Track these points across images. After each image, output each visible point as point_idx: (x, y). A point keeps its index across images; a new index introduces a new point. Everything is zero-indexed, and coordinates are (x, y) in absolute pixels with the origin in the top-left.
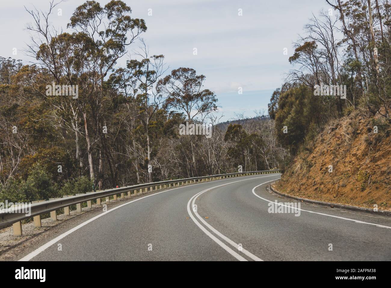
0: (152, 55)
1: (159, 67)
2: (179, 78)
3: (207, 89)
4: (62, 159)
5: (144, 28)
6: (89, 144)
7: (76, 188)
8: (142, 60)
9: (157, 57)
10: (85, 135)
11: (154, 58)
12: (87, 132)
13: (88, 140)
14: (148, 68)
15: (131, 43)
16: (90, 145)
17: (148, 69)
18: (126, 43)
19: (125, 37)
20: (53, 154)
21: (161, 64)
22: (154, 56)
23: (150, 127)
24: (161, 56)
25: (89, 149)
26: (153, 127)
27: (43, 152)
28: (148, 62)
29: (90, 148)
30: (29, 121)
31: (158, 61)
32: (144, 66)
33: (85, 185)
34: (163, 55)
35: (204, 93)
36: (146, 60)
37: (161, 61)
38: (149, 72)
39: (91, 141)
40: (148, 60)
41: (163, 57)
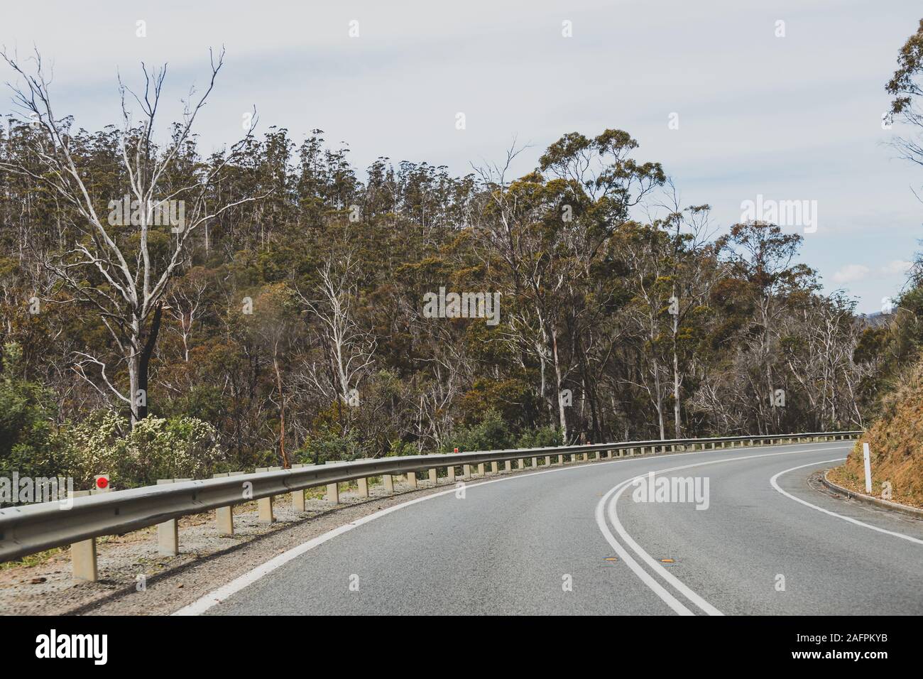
0: (688, 207)
1: (699, 227)
2: (745, 240)
3: (803, 263)
4: (521, 398)
5: (661, 178)
6: (559, 377)
7: (538, 442)
8: (667, 215)
9: (697, 210)
10: (554, 363)
11: (691, 211)
12: (556, 359)
13: (558, 371)
14: (678, 229)
15: (637, 202)
16: (561, 378)
17: (678, 231)
18: (630, 203)
19: (628, 193)
20: (508, 391)
21: (704, 221)
22: (692, 208)
23: (680, 338)
24: (705, 207)
25: (559, 384)
26: (684, 339)
27: (494, 387)
28: (680, 219)
29: (561, 384)
30: (475, 340)
31: (698, 216)
32: (672, 226)
33: (550, 438)
34: (710, 205)
35: (796, 271)
36: (675, 215)
37: (705, 216)
38: (682, 236)
39: (562, 372)
40: (679, 216)
41: (708, 209)
